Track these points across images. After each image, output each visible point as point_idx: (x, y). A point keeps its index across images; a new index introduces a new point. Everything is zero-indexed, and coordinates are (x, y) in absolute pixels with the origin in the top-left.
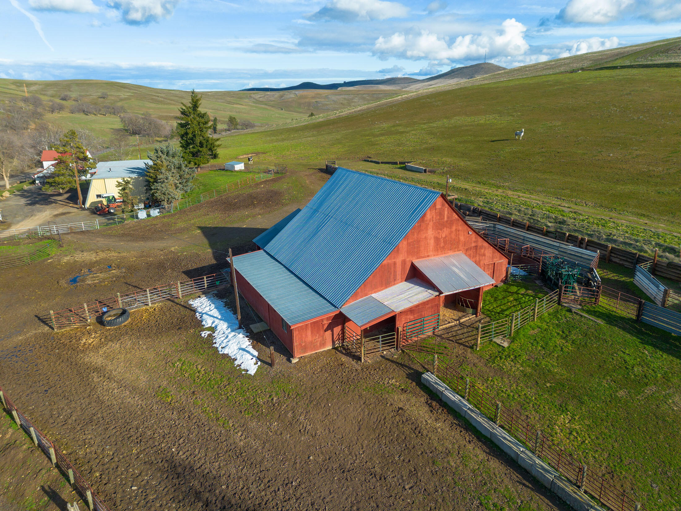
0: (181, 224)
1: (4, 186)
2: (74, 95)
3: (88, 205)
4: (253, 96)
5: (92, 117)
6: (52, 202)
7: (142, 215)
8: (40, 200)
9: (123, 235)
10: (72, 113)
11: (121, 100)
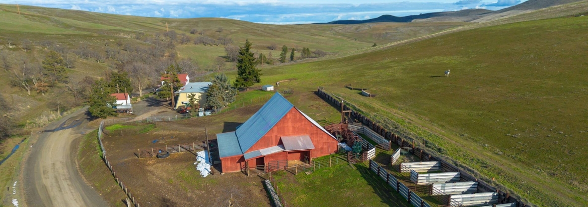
0: (217, 120)
1: (139, 95)
2: (199, 30)
3: (177, 108)
4: (334, 28)
5: (208, 47)
6: (160, 105)
7: (201, 114)
8: (155, 104)
9: (187, 124)
10: (196, 44)
11: (232, 33)
